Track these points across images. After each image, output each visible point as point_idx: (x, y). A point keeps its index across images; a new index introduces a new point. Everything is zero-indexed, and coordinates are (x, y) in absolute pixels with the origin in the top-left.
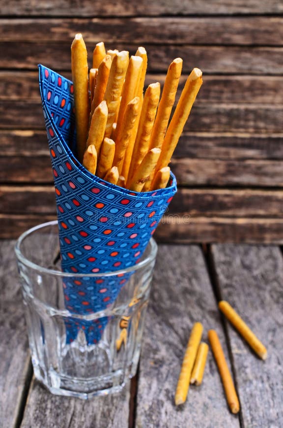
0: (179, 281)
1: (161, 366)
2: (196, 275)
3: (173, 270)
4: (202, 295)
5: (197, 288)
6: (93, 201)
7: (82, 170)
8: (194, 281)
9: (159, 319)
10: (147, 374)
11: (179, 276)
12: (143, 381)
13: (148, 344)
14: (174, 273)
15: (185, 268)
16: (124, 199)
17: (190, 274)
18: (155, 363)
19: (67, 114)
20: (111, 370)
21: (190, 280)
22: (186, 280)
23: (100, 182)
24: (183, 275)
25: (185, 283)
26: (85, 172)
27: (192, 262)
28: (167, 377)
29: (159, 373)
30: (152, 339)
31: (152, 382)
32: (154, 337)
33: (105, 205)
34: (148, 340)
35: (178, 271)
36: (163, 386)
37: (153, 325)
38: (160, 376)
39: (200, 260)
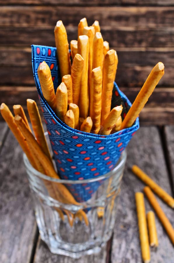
0: (142, 157)
1: (128, 229)
2: (153, 152)
3: (138, 147)
4: (158, 168)
5: (154, 162)
6: (73, 143)
7: (63, 125)
8: (153, 157)
9: (127, 189)
10: (119, 236)
11: (141, 153)
12: (116, 242)
13: (119, 211)
14: (139, 150)
15: (146, 145)
16: (97, 141)
17: (149, 151)
18: (125, 226)
19: (56, 73)
20: (92, 236)
21: (149, 155)
22: (146, 156)
23: (77, 132)
24: (145, 151)
25: (146, 159)
26: (65, 127)
27: (151, 140)
28: (133, 238)
29: (127, 235)
30: (122, 206)
31: (122, 243)
32: (124, 204)
33: (83, 145)
34: (119, 207)
35: (141, 148)
36: (129, 246)
37: (123, 194)
38: (127, 238)
39: (157, 139)
